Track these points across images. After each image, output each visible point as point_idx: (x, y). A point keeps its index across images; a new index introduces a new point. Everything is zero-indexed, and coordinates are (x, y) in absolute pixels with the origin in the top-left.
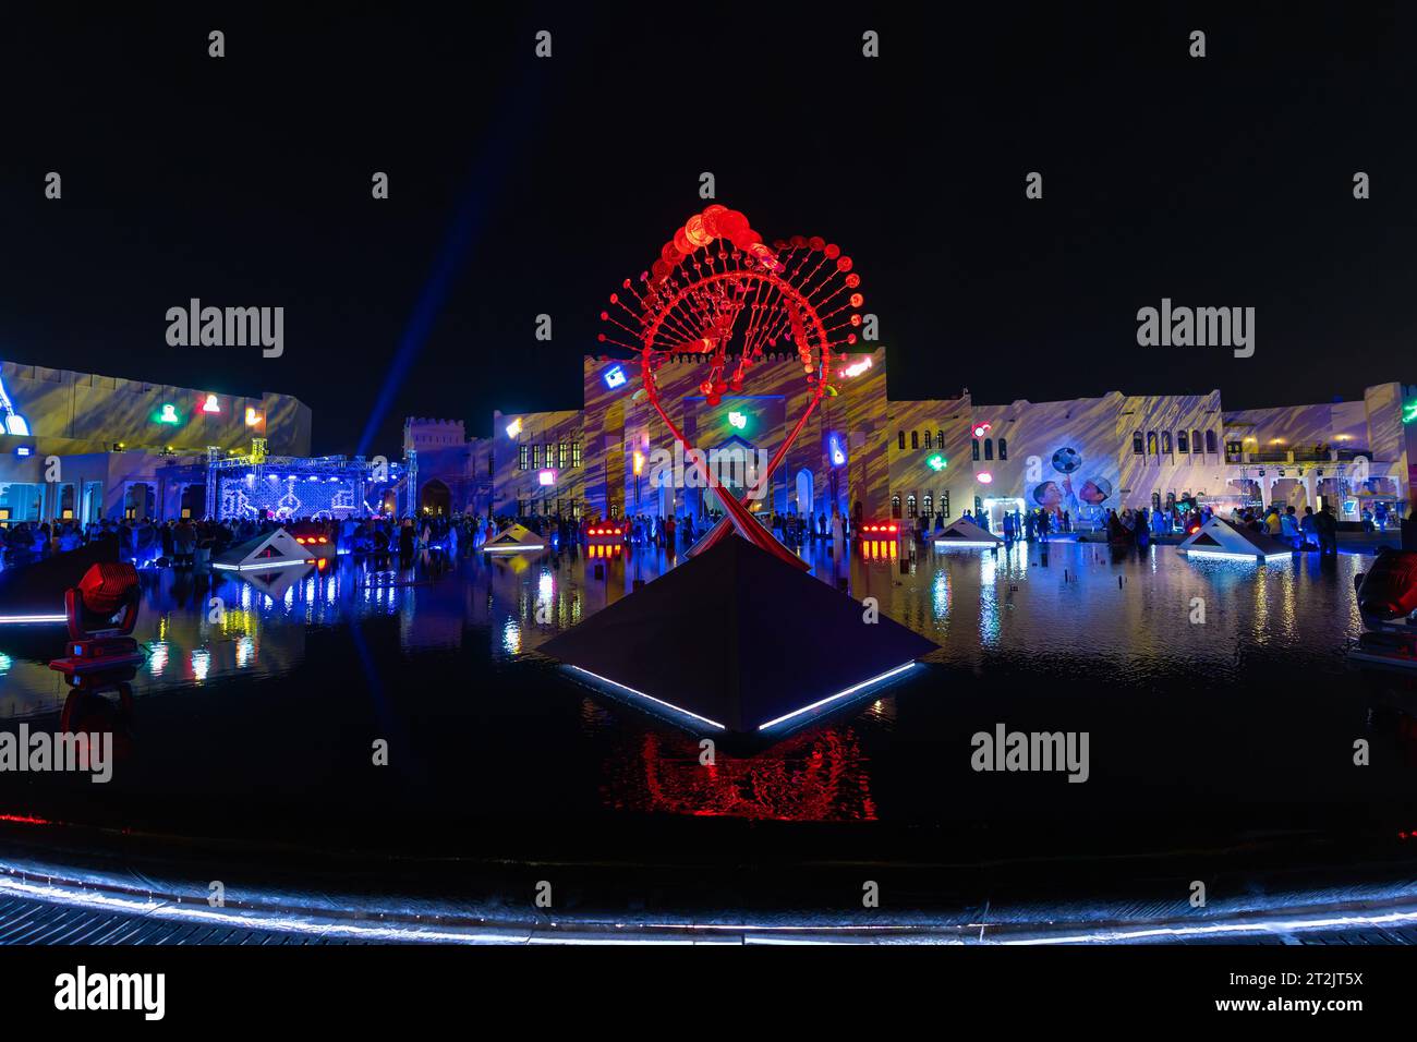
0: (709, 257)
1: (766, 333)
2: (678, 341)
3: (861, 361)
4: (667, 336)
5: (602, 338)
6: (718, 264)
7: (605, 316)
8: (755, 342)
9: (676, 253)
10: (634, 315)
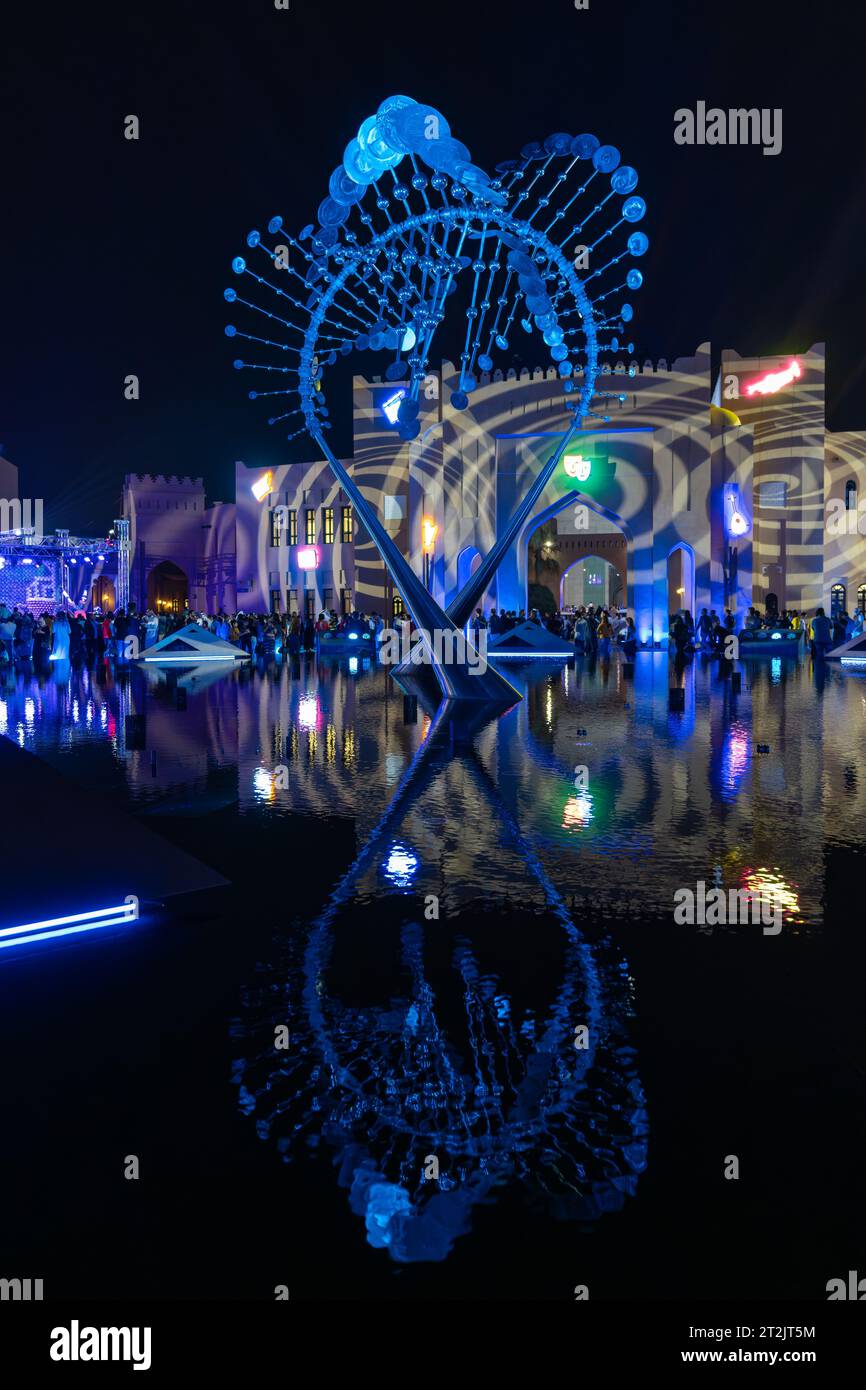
0: (400, 187)
1: (507, 310)
2: (356, 332)
3: (784, 367)
4: (339, 325)
5: (231, 331)
6: (414, 197)
7: (230, 295)
8: (488, 325)
9: (350, 185)
10: (279, 292)
